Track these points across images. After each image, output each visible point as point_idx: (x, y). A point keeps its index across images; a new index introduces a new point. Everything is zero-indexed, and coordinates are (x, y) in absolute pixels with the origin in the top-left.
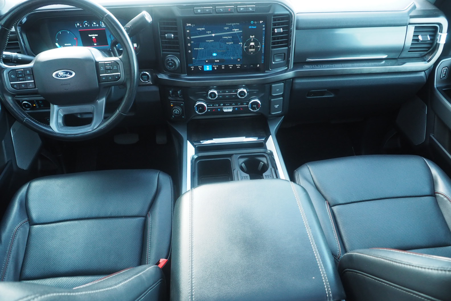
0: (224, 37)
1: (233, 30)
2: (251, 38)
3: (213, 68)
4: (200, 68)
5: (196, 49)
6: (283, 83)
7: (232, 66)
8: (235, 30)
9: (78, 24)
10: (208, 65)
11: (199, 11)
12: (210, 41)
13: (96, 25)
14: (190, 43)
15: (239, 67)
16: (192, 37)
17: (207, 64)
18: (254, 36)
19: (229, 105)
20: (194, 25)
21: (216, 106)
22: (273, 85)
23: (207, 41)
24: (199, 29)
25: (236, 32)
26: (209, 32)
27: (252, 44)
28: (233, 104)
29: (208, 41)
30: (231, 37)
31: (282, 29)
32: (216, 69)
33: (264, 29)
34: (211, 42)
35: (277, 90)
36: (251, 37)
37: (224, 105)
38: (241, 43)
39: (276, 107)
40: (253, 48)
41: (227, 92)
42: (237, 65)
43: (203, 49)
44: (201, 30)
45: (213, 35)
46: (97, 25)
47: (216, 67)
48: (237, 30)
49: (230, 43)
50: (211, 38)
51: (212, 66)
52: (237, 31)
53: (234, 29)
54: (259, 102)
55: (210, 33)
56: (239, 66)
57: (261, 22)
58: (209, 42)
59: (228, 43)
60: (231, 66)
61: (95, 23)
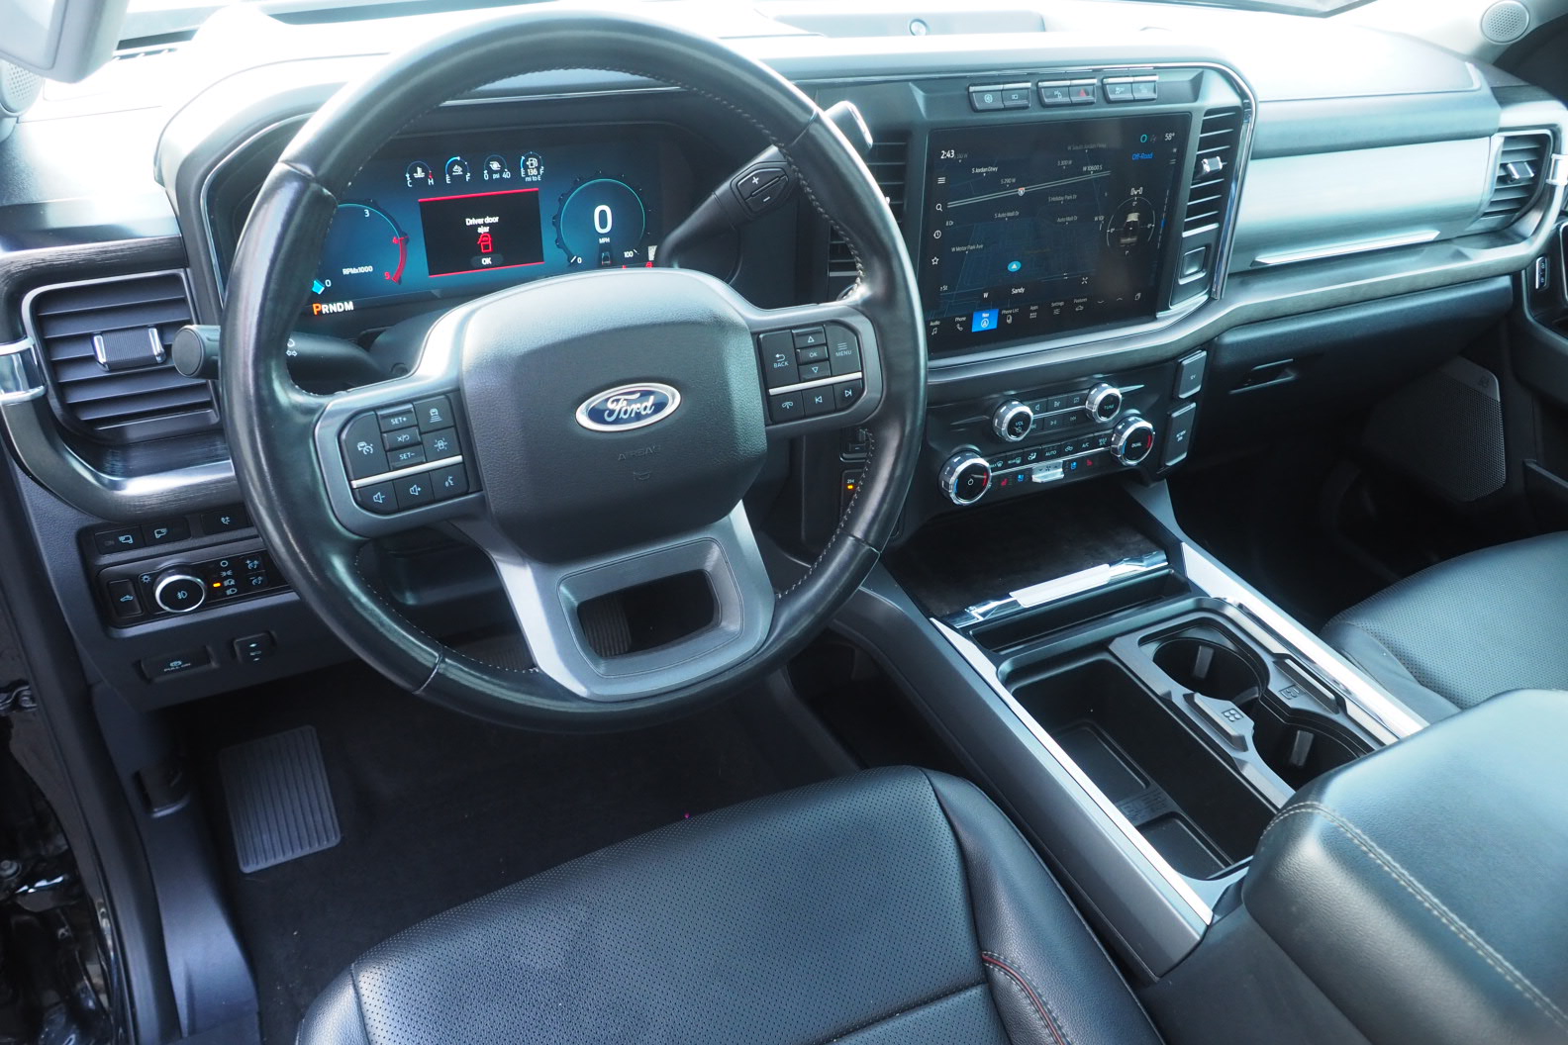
0: (1054, 199)
1: (1085, 169)
2: (1134, 195)
3: (1002, 319)
4: (961, 323)
5: (958, 249)
6: (1203, 350)
7: (1062, 304)
8: (1091, 168)
9: (420, 174)
10: (989, 309)
11: (988, 98)
12: (1009, 214)
13: (501, 172)
14: (943, 228)
15: (1082, 308)
16: (951, 205)
17: (985, 306)
18: (1141, 191)
19: (1054, 452)
20: (966, 156)
21: (1015, 465)
22: (1185, 363)
23: (999, 216)
24: (978, 171)
25: (1092, 176)
26: (1008, 181)
27: (1133, 217)
28: (1066, 450)
29: (1003, 215)
30: (1075, 196)
31: (1219, 159)
32: (1009, 321)
33: (1173, 162)
34: (1009, 217)
35: (1191, 378)
36: (1134, 192)
37: (1041, 458)
38: (1102, 218)
39: (1178, 440)
40: (1133, 234)
41: (1057, 404)
42: (1078, 298)
43: (982, 246)
44: (986, 173)
45: (1021, 191)
46: (507, 175)
47: (1012, 314)
48: (1096, 168)
49: (1068, 219)
50: (1013, 202)
51: (1000, 313)
52: (1095, 172)
53: (1087, 165)
54: (1150, 426)
55: (1011, 184)
56: (1081, 304)
57: (1169, 137)
58: (1003, 219)
59: (1063, 220)
60: (1059, 307)
61: (495, 166)
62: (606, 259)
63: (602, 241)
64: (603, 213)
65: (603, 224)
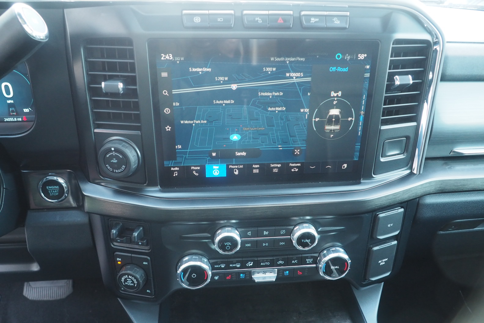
0: (263, 94)
1: (288, 75)
2: (334, 97)
3: (230, 171)
4: (197, 171)
5: (186, 122)
6: (402, 207)
7: (279, 166)
8: (293, 74)
10: (218, 163)
11: (197, 20)
12: (226, 102)
14: (171, 107)
15: (297, 170)
16: (175, 92)
17: (214, 160)
18: (340, 94)
19: (268, 263)
20: (182, 59)
21: (236, 268)
22: (381, 215)
23: (217, 102)
24: (194, 70)
25: (295, 80)
26: (221, 78)
27: (335, 112)
28: (280, 262)
29: (221, 102)
30: (282, 94)
31: (410, 77)
32: (236, 173)
33: (367, 75)
34: (226, 104)
35: (389, 226)
36: (333, 94)
37: (257, 265)
38: (307, 110)
39: (381, 264)
40: (336, 123)
41: (265, 233)
42: (293, 163)
43: (205, 122)
44: (202, 72)
45: (234, 87)
47: (238, 169)
48: (298, 74)
49: (277, 109)
50: (228, 94)
51: (228, 166)
52: (297, 77)
53: (289, 72)
54: (345, 256)
55: (224, 81)
56: (297, 167)
57: (362, 57)
58: (221, 104)
59: (273, 109)
60: (277, 167)
62: (13, 111)
63: (9, 102)
64: (6, 87)
65: (8, 92)
